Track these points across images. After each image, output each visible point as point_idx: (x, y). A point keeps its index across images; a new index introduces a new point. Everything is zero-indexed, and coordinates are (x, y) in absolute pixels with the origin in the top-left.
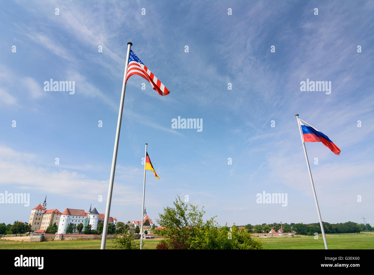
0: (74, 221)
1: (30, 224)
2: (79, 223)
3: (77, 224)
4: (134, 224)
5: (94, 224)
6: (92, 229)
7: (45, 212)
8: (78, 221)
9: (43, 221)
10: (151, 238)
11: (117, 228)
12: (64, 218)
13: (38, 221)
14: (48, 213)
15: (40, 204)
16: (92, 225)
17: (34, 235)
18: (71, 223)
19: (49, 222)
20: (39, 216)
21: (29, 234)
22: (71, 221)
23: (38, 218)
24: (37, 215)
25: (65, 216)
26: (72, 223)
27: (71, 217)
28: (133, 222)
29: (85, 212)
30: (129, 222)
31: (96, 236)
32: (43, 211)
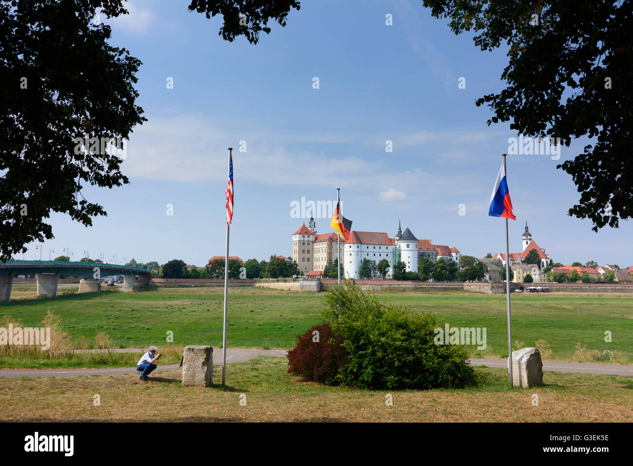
0: (371, 255)
1: (295, 261)
2: (381, 259)
3: (378, 260)
4: (500, 261)
5: (410, 260)
6: (408, 270)
7: (316, 239)
8: (377, 254)
9: (316, 255)
10: (543, 291)
11: (461, 269)
12: (351, 249)
13: (306, 255)
14: (321, 241)
15: (304, 225)
16: (406, 262)
17: (304, 279)
18: (365, 259)
19: (326, 256)
20: (306, 247)
21: (297, 278)
22: (364, 256)
23: (306, 250)
24: (304, 244)
25: (352, 245)
26: (368, 258)
27: (364, 247)
28: (499, 256)
29: (390, 238)
30: (489, 256)
31: (416, 283)
32: (312, 238)
